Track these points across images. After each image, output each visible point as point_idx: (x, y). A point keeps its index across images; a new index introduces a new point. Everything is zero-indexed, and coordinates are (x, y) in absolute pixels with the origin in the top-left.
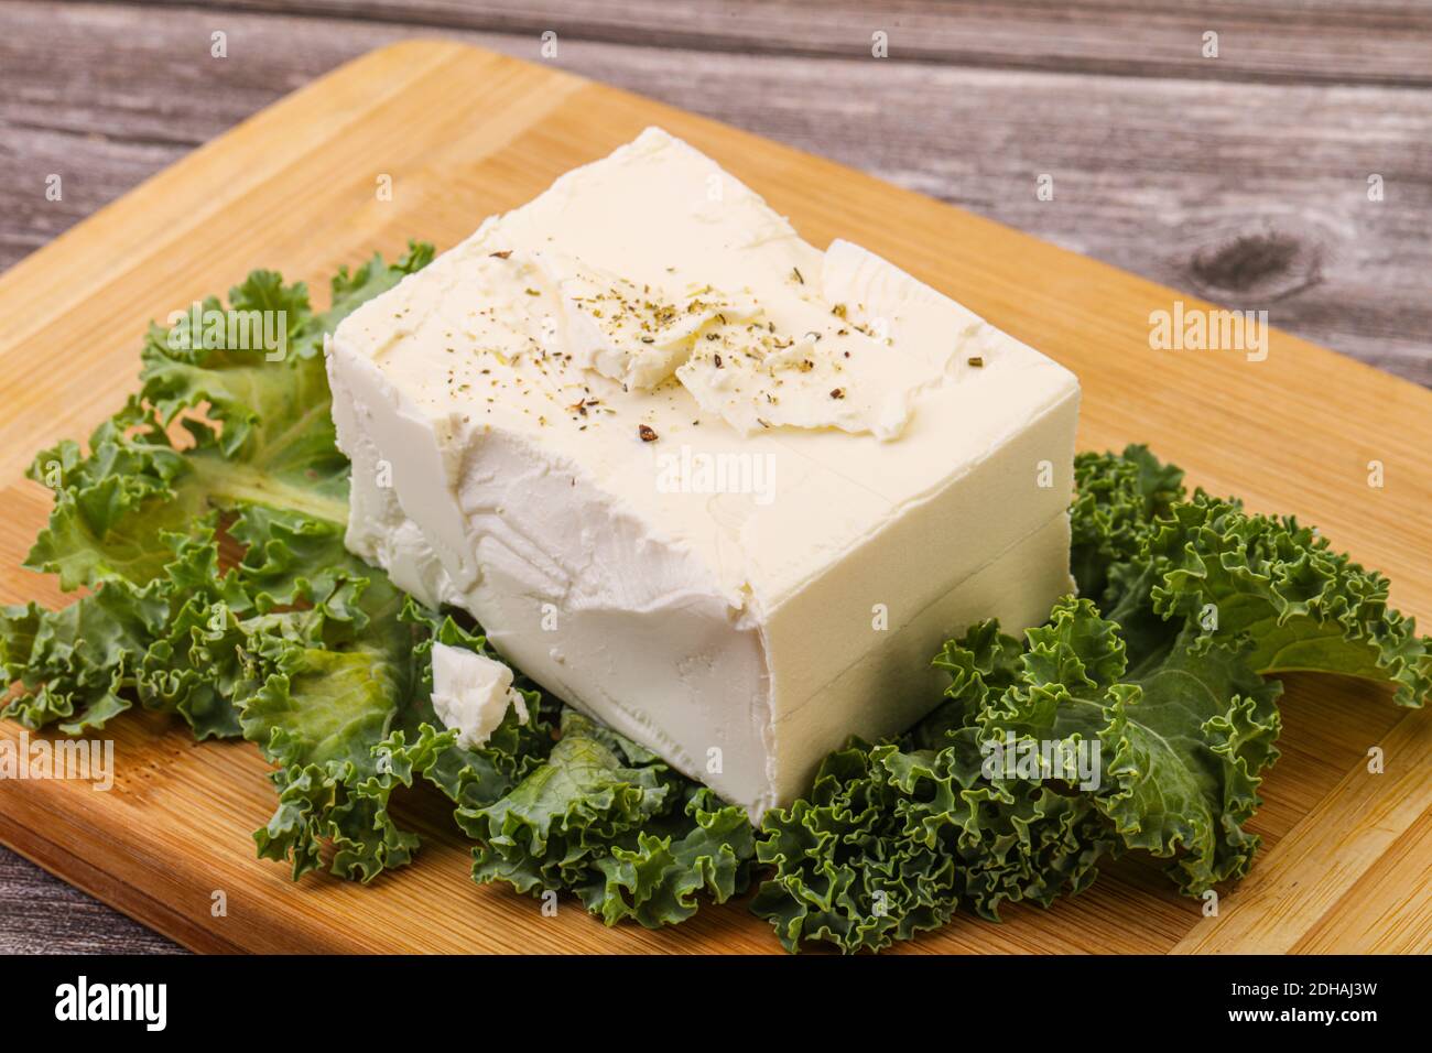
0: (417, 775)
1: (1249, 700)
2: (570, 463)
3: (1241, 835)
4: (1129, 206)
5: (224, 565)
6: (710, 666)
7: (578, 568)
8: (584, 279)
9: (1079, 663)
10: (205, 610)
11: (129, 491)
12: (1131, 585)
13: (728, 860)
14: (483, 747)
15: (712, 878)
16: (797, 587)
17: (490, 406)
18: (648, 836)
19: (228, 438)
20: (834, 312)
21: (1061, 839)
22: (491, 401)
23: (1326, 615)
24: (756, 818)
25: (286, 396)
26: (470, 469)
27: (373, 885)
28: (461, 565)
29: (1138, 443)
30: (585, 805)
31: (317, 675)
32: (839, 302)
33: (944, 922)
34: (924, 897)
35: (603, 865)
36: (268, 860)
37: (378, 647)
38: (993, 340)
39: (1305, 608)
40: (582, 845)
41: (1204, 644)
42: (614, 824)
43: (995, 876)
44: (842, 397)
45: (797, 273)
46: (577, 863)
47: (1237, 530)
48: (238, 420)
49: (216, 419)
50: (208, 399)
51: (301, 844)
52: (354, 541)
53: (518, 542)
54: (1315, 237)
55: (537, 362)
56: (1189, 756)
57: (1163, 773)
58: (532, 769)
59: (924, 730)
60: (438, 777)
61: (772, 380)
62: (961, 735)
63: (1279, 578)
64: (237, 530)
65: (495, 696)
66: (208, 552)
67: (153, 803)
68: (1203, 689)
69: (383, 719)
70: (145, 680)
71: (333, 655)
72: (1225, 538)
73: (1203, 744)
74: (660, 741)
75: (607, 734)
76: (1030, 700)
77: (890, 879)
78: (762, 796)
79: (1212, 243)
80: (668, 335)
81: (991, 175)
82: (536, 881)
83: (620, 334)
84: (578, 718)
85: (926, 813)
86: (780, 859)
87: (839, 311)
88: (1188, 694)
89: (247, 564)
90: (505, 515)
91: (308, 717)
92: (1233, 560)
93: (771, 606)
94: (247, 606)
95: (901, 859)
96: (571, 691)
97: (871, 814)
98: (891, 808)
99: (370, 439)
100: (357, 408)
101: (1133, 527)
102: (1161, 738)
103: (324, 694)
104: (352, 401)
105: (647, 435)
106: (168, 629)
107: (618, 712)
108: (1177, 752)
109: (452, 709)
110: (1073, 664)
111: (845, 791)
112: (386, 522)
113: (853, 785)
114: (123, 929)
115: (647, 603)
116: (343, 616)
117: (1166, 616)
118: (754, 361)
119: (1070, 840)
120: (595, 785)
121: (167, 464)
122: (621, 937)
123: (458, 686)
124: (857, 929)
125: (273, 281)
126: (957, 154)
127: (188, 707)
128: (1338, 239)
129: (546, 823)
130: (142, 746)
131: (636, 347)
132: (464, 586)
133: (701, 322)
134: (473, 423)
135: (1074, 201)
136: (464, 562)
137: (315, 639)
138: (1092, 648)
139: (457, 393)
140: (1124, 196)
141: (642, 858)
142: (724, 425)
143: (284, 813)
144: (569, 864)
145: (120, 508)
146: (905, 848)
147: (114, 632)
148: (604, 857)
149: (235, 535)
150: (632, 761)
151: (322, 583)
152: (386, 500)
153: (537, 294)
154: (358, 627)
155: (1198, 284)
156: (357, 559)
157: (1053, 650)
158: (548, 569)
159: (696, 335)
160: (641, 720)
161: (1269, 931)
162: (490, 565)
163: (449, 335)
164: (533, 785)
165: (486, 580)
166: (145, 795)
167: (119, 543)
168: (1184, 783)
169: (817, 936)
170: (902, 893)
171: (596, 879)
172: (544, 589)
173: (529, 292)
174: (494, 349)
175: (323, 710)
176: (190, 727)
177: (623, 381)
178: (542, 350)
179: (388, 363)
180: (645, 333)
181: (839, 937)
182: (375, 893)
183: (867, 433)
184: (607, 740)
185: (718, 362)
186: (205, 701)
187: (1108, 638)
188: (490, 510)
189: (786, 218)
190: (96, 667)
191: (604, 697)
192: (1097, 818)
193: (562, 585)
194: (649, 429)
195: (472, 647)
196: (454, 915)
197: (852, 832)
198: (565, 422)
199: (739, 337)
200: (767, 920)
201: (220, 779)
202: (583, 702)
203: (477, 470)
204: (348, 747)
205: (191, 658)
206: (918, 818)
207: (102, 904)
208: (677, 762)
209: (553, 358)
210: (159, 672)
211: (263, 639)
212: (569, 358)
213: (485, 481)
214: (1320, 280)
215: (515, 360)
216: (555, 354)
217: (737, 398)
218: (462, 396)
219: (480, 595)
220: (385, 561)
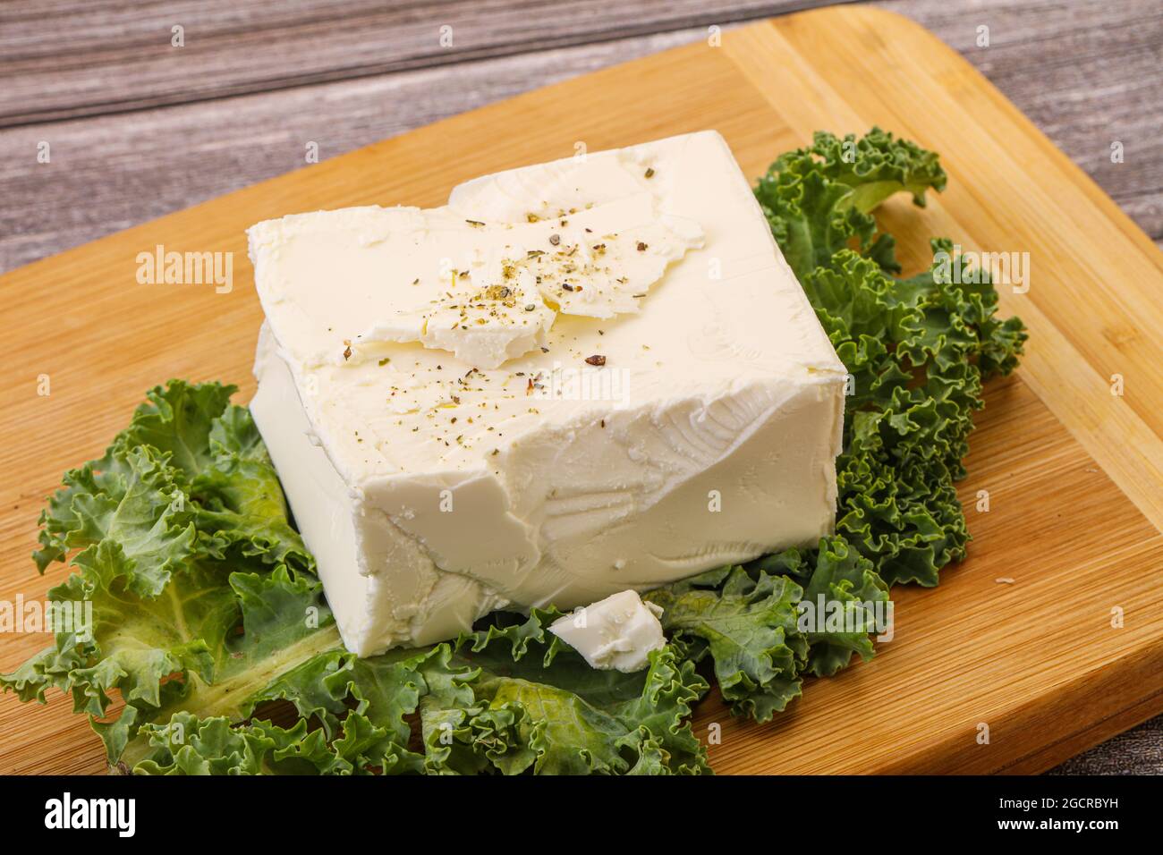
2: (592, 414)
7: (640, 478)
17: (496, 431)
20: (531, 221)
22: (491, 429)
32: (525, 213)
44: (646, 246)
45: (473, 222)
53: (577, 504)
55: (465, 389)
69: (580, 703)
74: (728, 553)
83: (515, 318)
86: (884, 539)
87: (533, 218)
90: (558, 493)
105: (597, 361)
107: (680, 564)
109: (616, 653)
115: (725, 450)
118: (576, 272)
123: (611, 631)
134: (503, 449)
142: (624, 317)
150: (716, 583)
153: (388, 360)
158: (611, 502)
160: (705, 552)
165: (546, 559)
172: (614, 518)
173: (381, 363)
174: (438, 404)
177: (538, 348)
178: (455, 381)
180: (520, 308)
183: (688, 252)
184: (685, 588)
185: (565, 288)
188: (545, 500)
193: (630, 502)
194: (595, 357)
203: (520, 481)
209: (470, 379)
212: (477, 370)
213: (531, 483)
215: (457, 400)
216: (467, 376)
217: (605, 296)
218: (467, 443)
219: (540, 573)
220: (409, 635)
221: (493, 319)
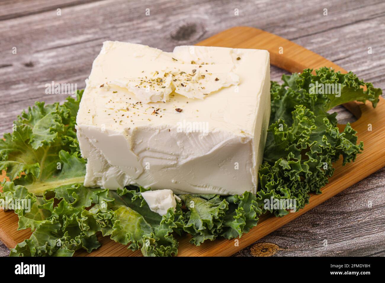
2: (166, 126)
6: (231, 160)
7: (179, 153)
8: (132, 81)
20: (192, 63)
22: (132, 121)
23: (350, 85)
26: (135, 142)
28: (136, 171)
32: (192, 61)
35: (229, 224)
37: (120, 205)
38: (239, 51)
39: (344, 84)
40: (221, 221)
44: (218, 80)
45: (174, 59)
46: (221, 227)
52: (87, 184)
53: (156, 155)
55: (133, 107)
61: (198, 84)
64: (56, 196)
65: (172, 198)
69: (142, 218)
72: (319, 75)
74: (213, 190)
75: (197, 195)
80: (166, 84)
82: (213, 236)
83: (156, 89)
84: (186, 195)
90: (149, 150)
93: (253, 133)
97: (279, 180)
99: (96, 149)
100: (91, 142)
104: (88, 140)
105: (179, 110)
107: (197, 188)
109: (159, 208)
112: (103, 172)
113: (273, 175)
115: (209, 151)
116: (110, 200)
118: (190, 81)
120: (210, 206)
123: (158, 201)
127: (84, 245)
129: (211, 219)
131: (163, 90)
132: (136, 178)
133: (170, 78)
134: (132, 129)
136: (137, 169)
137: (108, 210)
141: (239, 215)
142: (196, 99)
144: (219, 228)
146: (293, 184)
149: (56, 198)
150: (209, 198)
152: (103, 164)
153: (116, 92)
154: (115, 202)
156: (90, 188)
157: (306, 119)
158: (169, 158)
159: (172, 81)
160: (206, 187)
162: (147, 166)
163: (106, 111)
164: (195, 213)
165: (145, 171)
171: (227, 229)
172: (169, 164)
173: (114, 92)
177: (162, 101)
178: (132, 104)
179: (97, 124)
180: (161, 86)
183: (232, 85)
184: (198, 197)
185: (182, 85)
188: (144, 150)
191: (192, 186)
193: (175, 160)
197: (278, 187)
198: (155, 117)
199: (181, 78)
202: (184, 191)
203: (137, 141)
208: (221, 192)
209: (137, 105)
212: (140, 103)
213: (141, 143)
215: (128, 109)
216: (137, 103)
217: (194, 91)
218: (122, 123)
219: (144, 176)
220: (102, 183)
221: (149, 87)
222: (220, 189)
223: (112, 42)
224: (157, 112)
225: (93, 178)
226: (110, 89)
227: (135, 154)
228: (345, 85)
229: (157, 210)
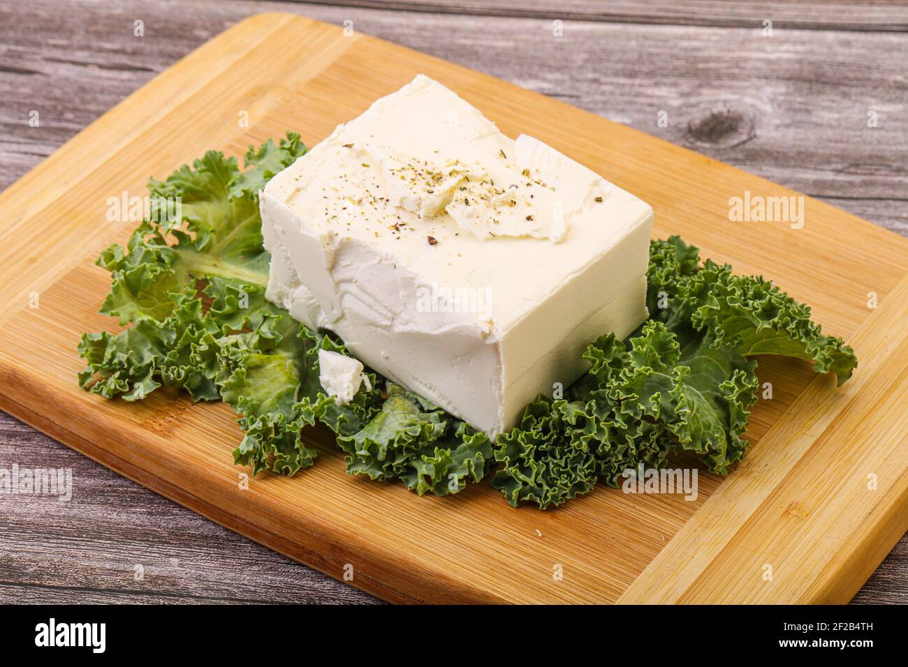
0: (317, 419)
1: (742, 372)
2: (393, 257)
3: (739, 441)
4: (652, 97)
5: (205, 310)
6: (469, 361)
7: (398, 311)
8: (394, 159)
9: (657, 355)
10: (196, 334)
11: (152, 271)
12: (676, 310)
13: (480, 461)
14: (349, 404)
15: (473, 470)
16: (516, 321)
17: (349, 227)
18: (440, 449)
19: (199, 240)
20: (523, 173)
21: (650, 446)
22: (349, 224)
23: (780, 327)
24: (493, 437)
25: (226, 217)
26: (338, 259)
27: (294, 477)
28: (333, 309)
29: (675, 235)
30: (406, 433)
31: (258, 367)
32: (526, 168)
33: (591, 489)
34: (581, 477)
35: (415, 464)
36: (240, 465)
37: (287, 351)
38: (607, 188)
39: (769, 324)
40: (404, 454)
41: (718, 343)
42: (420, 443)
43: (616, 465)
44: (532, 220)
45: (503, 153)
46: (402, 463)
47: (735, 284)
48: (204, 231)
49: (192, 231)
50: (188, 220)
51: (257, 457)
52: (270, 295)
53: (365, 297)
54: (751, 113)
55: (371, 203)
56: (712, 401)
57: (700, 411)
58: (374, 415)
59: (574, 389)
60: (326, 420)
61: (494, 211)
62: (598, 394)
63: (757, 309)
64: (207, 291)
65: (355, 378)
66: (196, 304)
67: (176, 437)
68: (717, 365)
69: (295, 389)
70: (166, 372)
71: (266, 356)
72: (729, 289)
73: (719, 394)
74: (440, 398)
75: (412, 395)
76: (635, 376)
77: (563, 468)
78: (496, 427)
79: (697, 117)
80: (440, 189)
81: (577, 81)
82: (380, 473)
83: (416, 188)
84: (396, 387)
85: (582, 434)
86: (506, 459)
87: (526, 173)
88: (710, 368)
89: (214, 308)
90: (357, 284)
91: (256, 390)
92: (733, 300)
93: (504, 331)
94: (217, 331)
95: (568, 457)
96: (391, 373)
97: (552, 436)
98: (562, 432)
99: (283, 243)
100: (276, 228)
101: (674, 279)
102: (698, 392)
103: (263, 377)
104: (273, 224)
105: (432, 241)
106: (176, 343)
107: (417, 384)
108: (706, 399)
109: (332, 385)
110: (654, 356)
111: (538, 423)
112: (290, 286)
113: (543, 420)
114: (158, 501)
115: (436, 329)
116: (269, 336)
117: (699, 329)
118: (485, 201)
119: (655, 446)
120: (408, 422)
121: (167, 255)
122: (425, 501)
123: (334, 372)
124: (548, 494)
125: (218, 156)
126: (559, 69)
127: (189, 385)
128: (763, 113)
129: (386, 444)
130: (165, 406)
131: (424, 195)
132: (334, 320)
133: (457, 181)
134: (341, 236)
135: (622, 95)
136: (334, 307)
137: (255, 348)
138: (663, 347)
139: (330, 220)
140: (649, 91)
141: (437, 461)
142: (472, 236)
143: (248, 441)
144: (398, 464)
145: (147, 280)
146: (570, 452)
147: (146, 346)
148: (415, 460)
149: (206, 293)
150: (426, 409)
151: (256, 318)
152: (291, 275)
153: (368, 166)
154: (277, 341)
155: (691, 140)
156: (272, 304)
157: (645, 349)
158: (381, 311)
159: (455, 188)
160: (430, 388)
161: (755, 489)
162: (348, 308)
163: (324, 189)
164: (376, 423)
165: (346, 316)
166: (170, 432)
167: (146, 298)
168: (711, 415)
169: (527, 498)
170: (569, 475)
171: (412, 471)
172: (379, 321)
173: (364, 165)
174: (348, 196)
175: (263, 386)
176: (190, 395)
177: (418, 213)
178: (373, 196)
179: (293, 205)
180: (428, 188)
181: (539, 499)
182: (295, 481)
183: (546, 239)
184: (412, 398)
185: (467, 202)
186: (196, 381)
187: (671, 342)
188: (350, 281)
189: (494, 123)
190: (139, 365)
191: (409, 376)
192: (668, 434)
193: (389, 319)
194: (433, 238)
195: (338, 351)
196: (338, 492)
197: (543, 445)
198: (388, 234)
199: (476, 189)
200: (500, 490)
201: (208, 422)
202: (397, 378)
203: (342, 260)
204: (278, 405)
205: (191, 359)
206: (577, 437)
207: (145, 488)
208: (450, 409)
209: (379, 201)
210: (173, 367)
211: (230, 349)
212: (387, 200)
213: (347, 266)
214: (755, 136)
215: (359, 202)
216: (380, 199)
217: (477, 221)
218: (333, 221)
219: (342, 324)
220: (288, 306)
221: (408, 180)
222: (449, 403)
223: (431, 80)
224: (400, 228)
225: (277, 290)
226: (362, 157)
227: (333, 278)
228: (770, 327)
229: (328, 386)
